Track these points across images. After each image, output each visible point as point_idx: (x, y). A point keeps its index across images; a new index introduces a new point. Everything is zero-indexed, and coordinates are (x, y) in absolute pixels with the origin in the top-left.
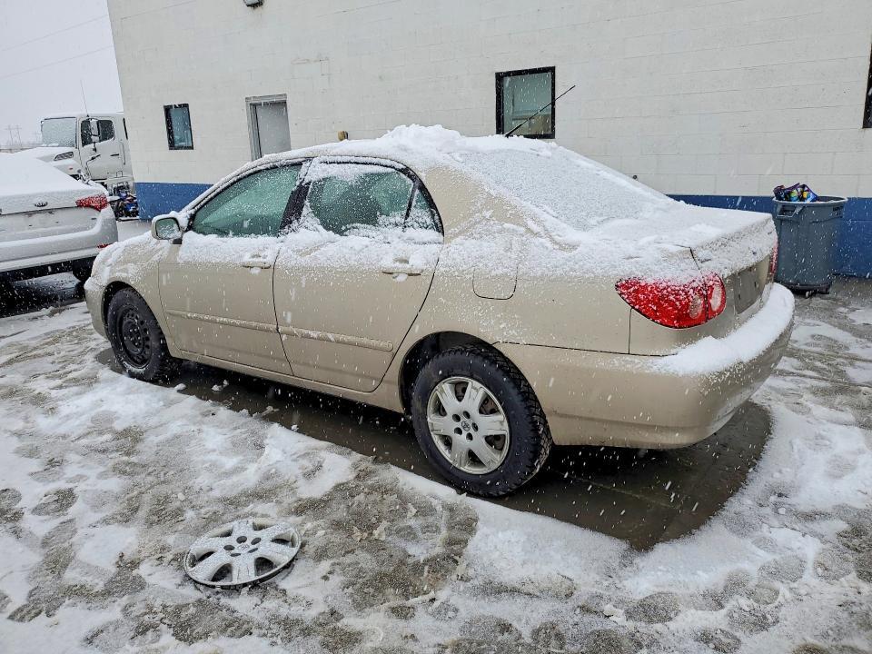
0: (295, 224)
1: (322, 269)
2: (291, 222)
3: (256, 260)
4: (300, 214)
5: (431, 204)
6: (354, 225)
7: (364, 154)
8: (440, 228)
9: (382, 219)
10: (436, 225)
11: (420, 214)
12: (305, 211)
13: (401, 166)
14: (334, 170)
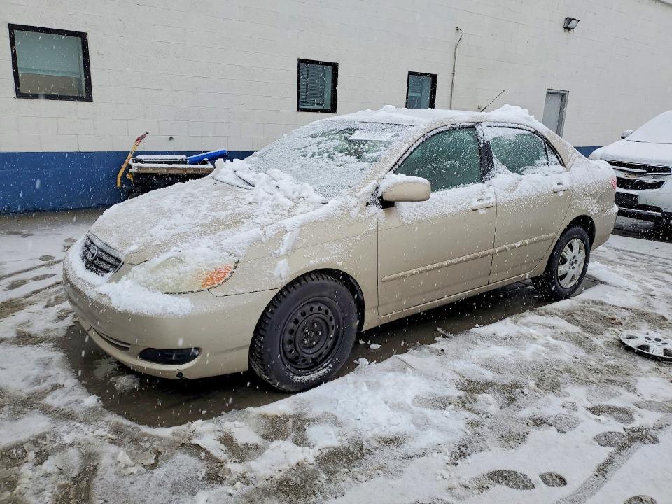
0: (493, 172)
1: (526, 198)
2: (489, 171)
3: (481, 203)
4: (493, 163)
5: (555, 151)
6: (526, 167)
7: (512, 121)
8: (562, 163)
9: (537, 162)
10: (560, 162)
11: (552, 157)
12: (495, 162)
13: (534, 130)
14: (500, 132)
